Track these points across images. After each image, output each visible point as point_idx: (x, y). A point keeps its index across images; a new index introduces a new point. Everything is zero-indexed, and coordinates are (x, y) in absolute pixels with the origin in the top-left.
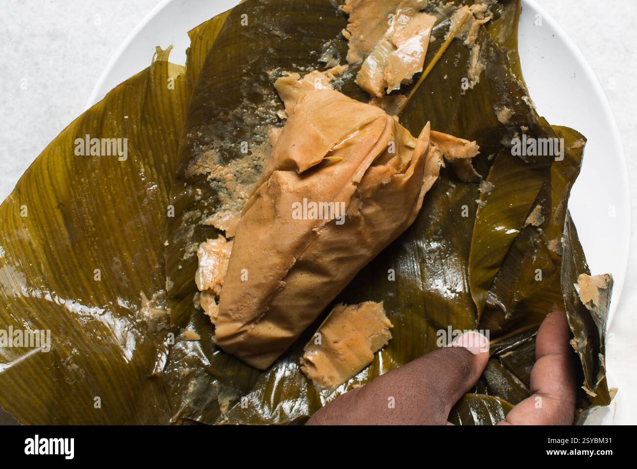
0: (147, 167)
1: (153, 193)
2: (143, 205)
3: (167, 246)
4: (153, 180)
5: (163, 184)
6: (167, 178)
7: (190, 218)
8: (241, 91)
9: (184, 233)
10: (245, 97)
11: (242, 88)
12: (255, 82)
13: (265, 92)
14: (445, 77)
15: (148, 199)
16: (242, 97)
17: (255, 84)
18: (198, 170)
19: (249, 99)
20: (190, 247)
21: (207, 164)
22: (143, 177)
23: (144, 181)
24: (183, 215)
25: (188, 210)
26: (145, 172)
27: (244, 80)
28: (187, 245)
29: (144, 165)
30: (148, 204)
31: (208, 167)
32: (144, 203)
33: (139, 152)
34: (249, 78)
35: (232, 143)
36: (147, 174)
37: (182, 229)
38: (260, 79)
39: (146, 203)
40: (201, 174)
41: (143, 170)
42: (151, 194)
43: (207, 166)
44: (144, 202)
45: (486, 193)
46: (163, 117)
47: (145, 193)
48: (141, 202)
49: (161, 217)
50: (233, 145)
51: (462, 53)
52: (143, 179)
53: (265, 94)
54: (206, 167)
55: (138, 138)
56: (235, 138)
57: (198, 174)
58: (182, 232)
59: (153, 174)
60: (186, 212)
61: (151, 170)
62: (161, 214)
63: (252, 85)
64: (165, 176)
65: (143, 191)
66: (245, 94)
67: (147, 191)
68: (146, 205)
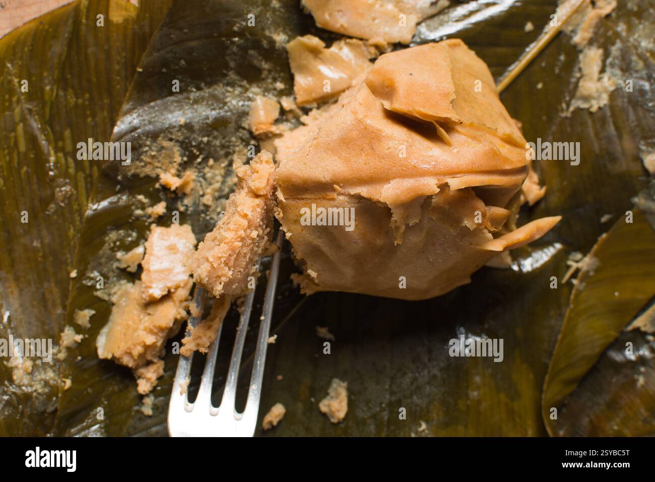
0: (61, 155)
1: (65, 197)
2: (47, 213)
3: (73, 279)
4: (66, 175)
5: (82, 184)
6: (91, 176)
7: (117, 240)
8: (227, 58)
9: (106, 263)
10: (231, 69)
11: (230, 55)
12: (252, 49)
13: (265, 66)
14: (540, 86)
15: (57, 204)
16: (227, 67)
17: (251, 52)
18: (143, 169)
19: (238, 73)
20: (112, 285)
21: (159, 162)
22: (51, 170)
23: (52, 176)
24: (107, 234)
25: (118, 227)
26: (56, 163)
27: (233, 43)
28: (109, 282)
29: (56, 152)
30: (56, 212)
31: (161, 168)
32: (48, 211)
33: (49, 129)
34: (242, 41)
35: (203, 136)
36: (59, 165)
37: (103, 255)
38: (262, 46)
39: (52, 210)
40: (148, 177)
41: (52, 159)
42: (61, 198)
43: (159, 165)
44: (49, 208)
45: (587, 272)
46: (94, 80)
47: (53, 195)
48: (45, 209)
49: (74, 236)
50: (205, 139)
51: (568, 55)
52: (51, 173)
53: (264, 69)
54: (157, 167)
55: (51, 108)
56: (210, 129)
57: (142, 175)
58: (103, 260)
59: (67, 167)
60: (112, 230)
61: (66, 160)
62: (74, 230)
63: (247, 53)
64: (88, 172)
65: (49, 192)
66: (232, 64)
67: (56, 192)
68: (53, 213)
